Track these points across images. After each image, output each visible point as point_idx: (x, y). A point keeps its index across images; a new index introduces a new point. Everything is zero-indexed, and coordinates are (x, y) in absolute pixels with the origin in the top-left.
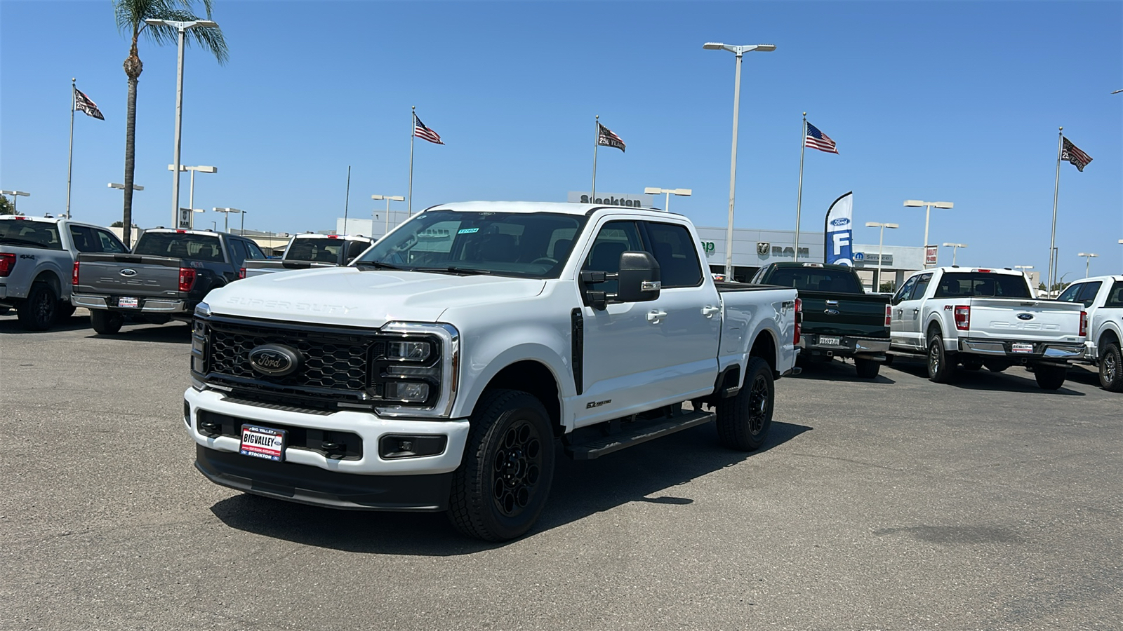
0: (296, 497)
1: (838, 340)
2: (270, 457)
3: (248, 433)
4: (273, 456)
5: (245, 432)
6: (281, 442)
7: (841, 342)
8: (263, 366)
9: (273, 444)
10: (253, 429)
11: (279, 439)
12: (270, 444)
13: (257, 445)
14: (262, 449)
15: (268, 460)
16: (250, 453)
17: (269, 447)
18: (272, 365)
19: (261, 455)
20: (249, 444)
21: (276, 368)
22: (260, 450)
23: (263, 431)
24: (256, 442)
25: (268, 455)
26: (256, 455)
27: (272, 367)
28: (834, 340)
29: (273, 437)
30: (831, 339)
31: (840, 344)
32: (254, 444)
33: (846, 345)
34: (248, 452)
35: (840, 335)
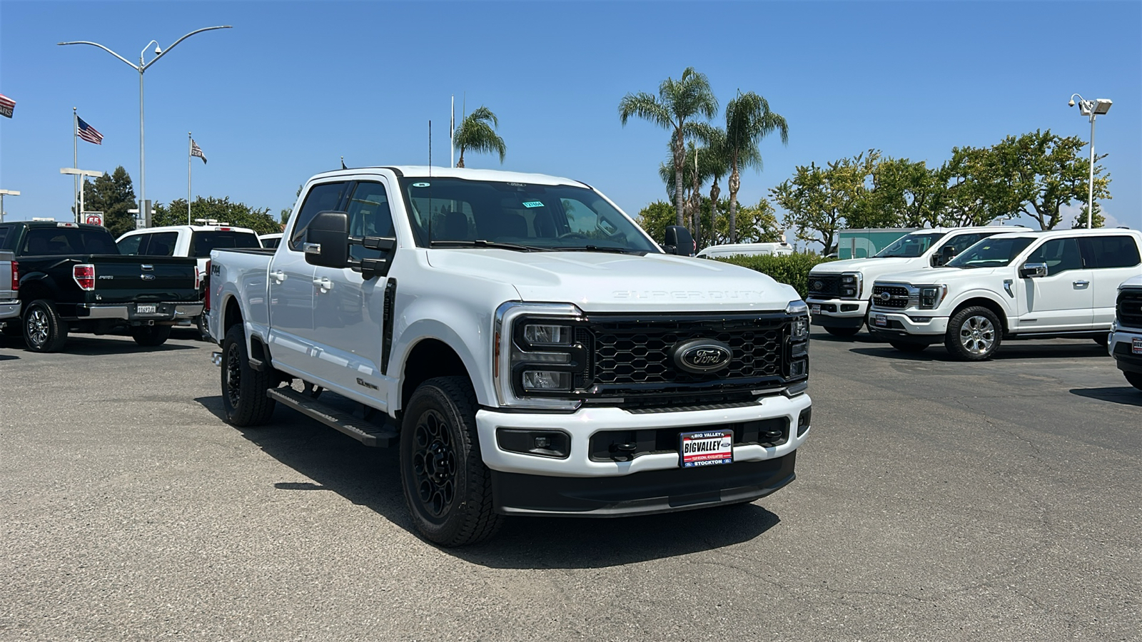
0: (723, 499)
1: (155, 307)
2: (720, 462)
3: (689, 442)
4: (723, 460)
5: (685, 442)
6: (730, 443)
7: (157, 309)
8: (700, 364)
9: (720, 446)
10: (696, 436)
11: (728, 440)
12: (716, 447)
13: (700, 453)
14: (707, 455)
15: (719, 465)
16: (696, 464)
17: (716, 451)
18: (711, 362)
19: (710, 462)
20: (692, 454)
21: (715, 363)
22: (705, 458)
23: (708, 435)
24: (699, 450)
25: (718, 459)
26: (703, 463)
27: (711, 363)
28: (151, 307)
29: (719, 439)
30: (147, 307)
31: (157, 312)
32: (697, 453)
33: (164, 311)
34: (693, 462)
35: (157, 302)
